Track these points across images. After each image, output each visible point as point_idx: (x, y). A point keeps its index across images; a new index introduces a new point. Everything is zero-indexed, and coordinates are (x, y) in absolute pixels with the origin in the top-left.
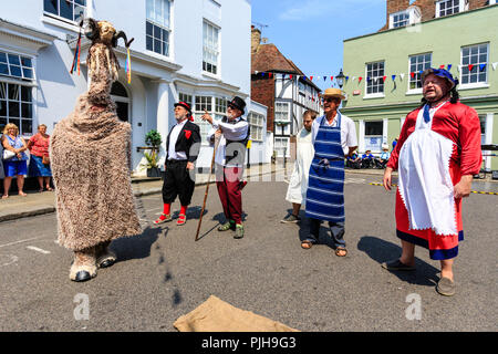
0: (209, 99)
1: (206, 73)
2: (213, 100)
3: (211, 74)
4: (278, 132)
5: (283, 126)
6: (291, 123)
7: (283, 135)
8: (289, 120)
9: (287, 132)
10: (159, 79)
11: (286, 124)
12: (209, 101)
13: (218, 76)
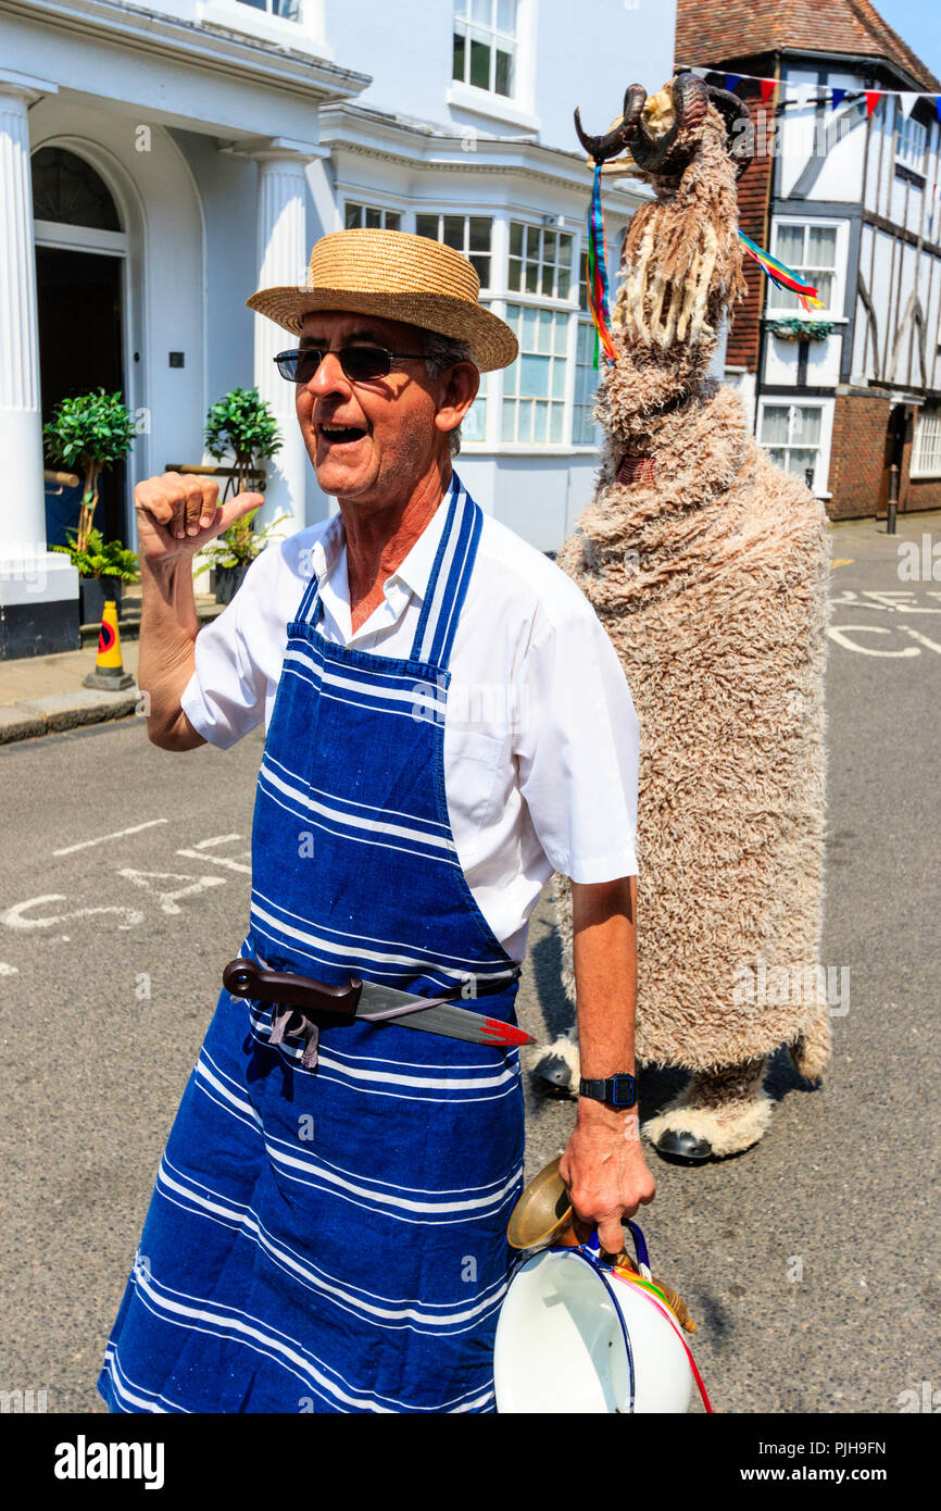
0: (482, 230)
1: (466, 93)
2: (500, 235)
3: (485, 100)
4: (781, 369)
5: (806, 341)
6: (846, 330)
7: (801, 389)
8: (835, 314)
9: (823, 372)
10: (265, 142)
11: (820, 334)
12: (482, 241)
13: (519, 105)
